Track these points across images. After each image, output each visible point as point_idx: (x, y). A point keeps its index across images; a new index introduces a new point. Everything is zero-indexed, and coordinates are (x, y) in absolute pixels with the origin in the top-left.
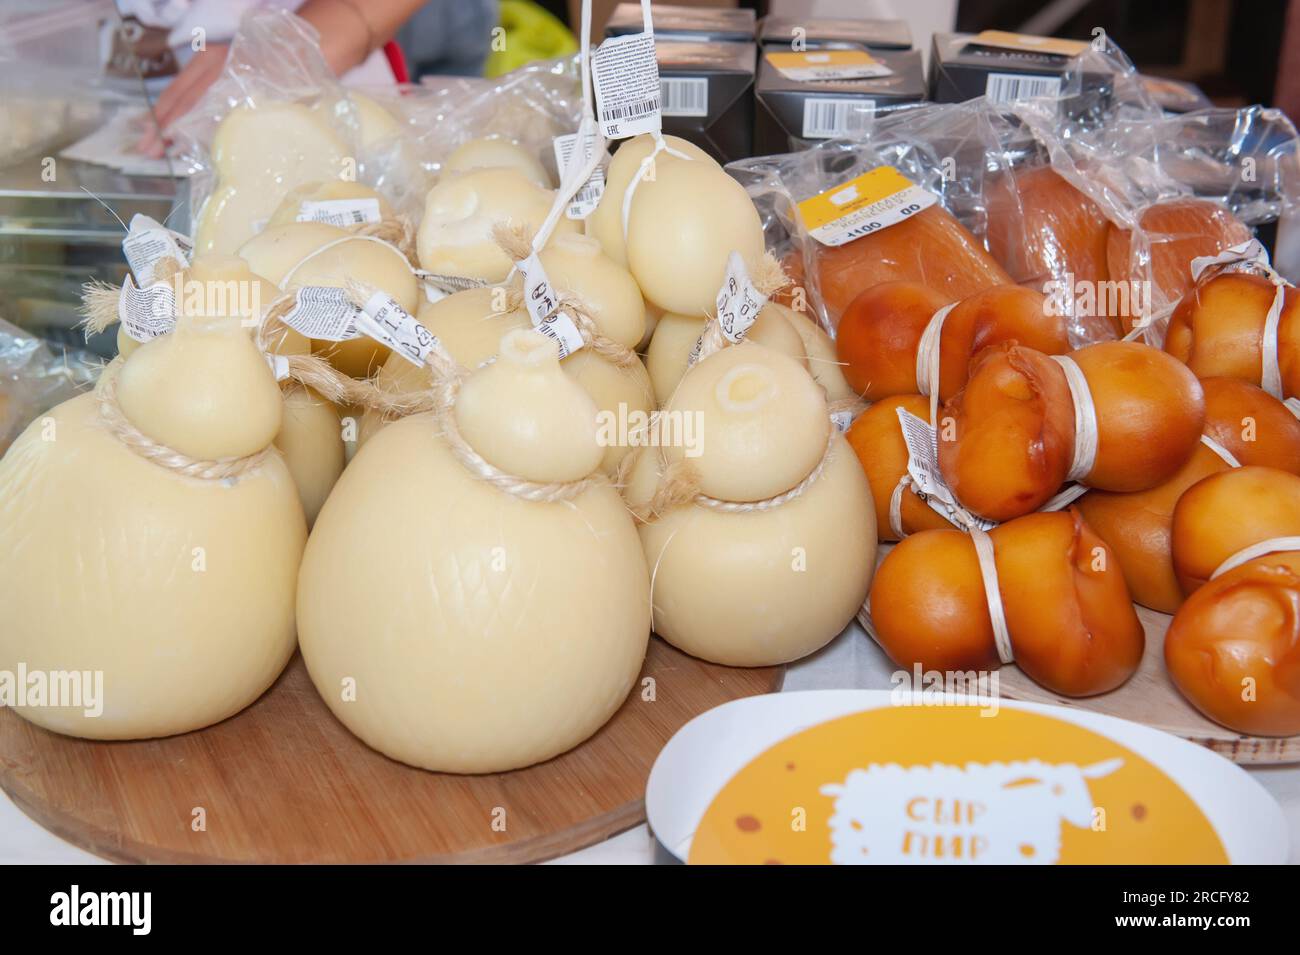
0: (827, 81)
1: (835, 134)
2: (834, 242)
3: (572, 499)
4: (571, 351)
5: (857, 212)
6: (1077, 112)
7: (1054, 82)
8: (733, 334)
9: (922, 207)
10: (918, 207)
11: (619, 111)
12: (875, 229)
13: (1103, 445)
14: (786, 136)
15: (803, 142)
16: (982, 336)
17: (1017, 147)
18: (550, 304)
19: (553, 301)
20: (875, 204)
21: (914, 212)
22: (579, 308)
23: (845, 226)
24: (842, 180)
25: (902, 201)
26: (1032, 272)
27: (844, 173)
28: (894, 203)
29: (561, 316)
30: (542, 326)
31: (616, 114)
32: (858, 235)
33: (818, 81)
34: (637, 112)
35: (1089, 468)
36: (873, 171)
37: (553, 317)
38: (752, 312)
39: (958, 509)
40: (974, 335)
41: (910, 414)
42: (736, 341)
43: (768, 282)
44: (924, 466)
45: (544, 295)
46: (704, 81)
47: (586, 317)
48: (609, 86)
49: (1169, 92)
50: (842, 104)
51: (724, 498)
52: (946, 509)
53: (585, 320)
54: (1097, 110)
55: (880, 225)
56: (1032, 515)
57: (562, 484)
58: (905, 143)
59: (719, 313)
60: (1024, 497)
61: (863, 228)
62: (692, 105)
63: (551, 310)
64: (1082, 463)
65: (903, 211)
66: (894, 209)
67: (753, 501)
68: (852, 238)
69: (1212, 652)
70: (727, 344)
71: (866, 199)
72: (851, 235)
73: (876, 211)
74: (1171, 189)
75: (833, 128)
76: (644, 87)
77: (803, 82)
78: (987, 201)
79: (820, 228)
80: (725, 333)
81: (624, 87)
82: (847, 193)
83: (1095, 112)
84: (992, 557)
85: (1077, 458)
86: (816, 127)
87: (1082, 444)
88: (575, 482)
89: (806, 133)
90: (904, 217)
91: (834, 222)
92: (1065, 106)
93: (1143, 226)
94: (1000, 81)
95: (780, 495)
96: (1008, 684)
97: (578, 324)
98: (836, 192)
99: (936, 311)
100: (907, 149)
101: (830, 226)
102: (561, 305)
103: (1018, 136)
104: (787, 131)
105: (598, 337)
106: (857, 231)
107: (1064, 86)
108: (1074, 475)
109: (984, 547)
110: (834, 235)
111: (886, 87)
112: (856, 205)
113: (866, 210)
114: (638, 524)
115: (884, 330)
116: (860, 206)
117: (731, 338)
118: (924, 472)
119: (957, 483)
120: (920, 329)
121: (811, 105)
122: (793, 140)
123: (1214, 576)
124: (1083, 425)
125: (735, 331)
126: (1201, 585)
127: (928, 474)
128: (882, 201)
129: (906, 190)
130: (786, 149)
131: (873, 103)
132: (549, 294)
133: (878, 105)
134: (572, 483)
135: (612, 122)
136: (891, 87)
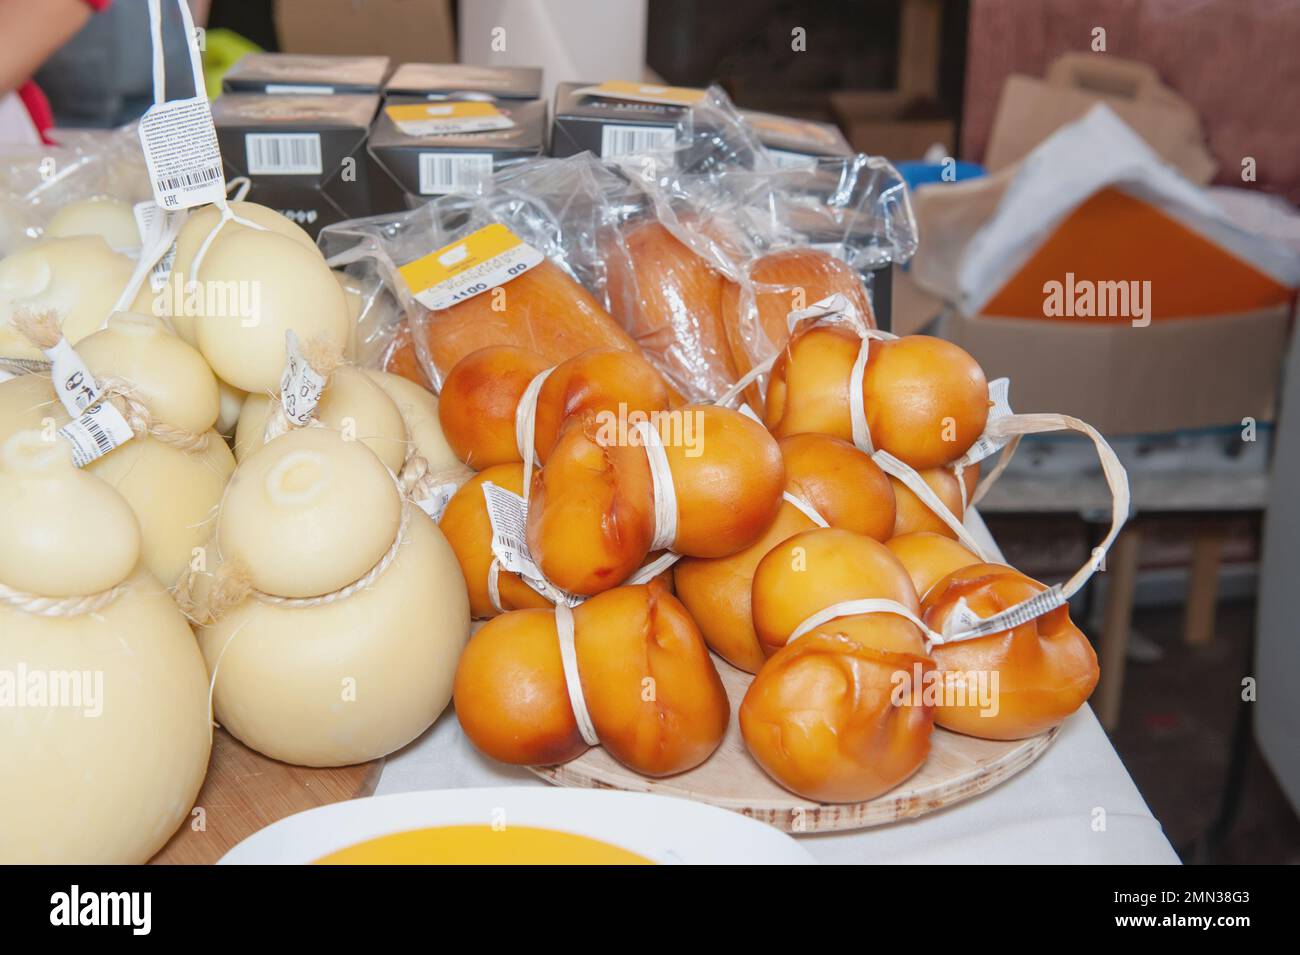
0: (445, 135)
1: (451, 190)
2: (438, 306)
3: (101, 610)
4: (119, 443)
5: (465, 273)
6: (692, 163)
7: (667, 134)
8: (296, 417)
9: (529, 267)
10: (525, 266)
11: (175, 181)
12: (480, 291)
13: (682, 515)
14: (403, 192)
15: (422, 199)
16: (572, 403)
17: (630, 201)
18: (91, 394)
19: (94, 391)
20: (484, 264)
21: (520, 272)
22: (129, 395)
23: (451, 288)
24: (453, 239)
25: (510, 261)
26: (648, 328)
27: (456, 231)
28: (502, 262)
29: (106, 406)
30: (83, 417)
31: (173, 184)
32: (463, 298)
33: (436, 135)
34: (197, 181)
35: (673, 536)
36: (484, 229)
37: (97, 407)
38: (312, 395)
39: (548, 585)
40: (566, 401)
41: (498, 488)
42: (300, 423)
43: (323, 363)
44: (510, 543)
45: (82, 385)
46: (316, 137)
47: (138, 405)
48: (162, 154)
49: (809, 134)
50: (457, 159)
51: (286, 595)
52: (537, 585)
53: (138, 408)
54: (711, 160)
55: (485, 286)
56: (617, 589)
57: (86, 596)
58: (518, 199)
59: (283, 394)
60: (602, 573)
61: (469, 290)
62: (305, 162)
63: (93, 399)
64: (665, 533)
65: (509, 271)
66: (501, 268)
67: (316, 596)
68: (457, 301)
69: (779, 723)
70: (292, 426)
71: (475, 259)
72: (456, 297)
73: (483, 272)
74: (785, 238)
75: (451, 183)
76: (202, 154)
77: (420, 137)
78: (606, 256)
79: (426, 291)
80: (289, 416)
81: (178, 155)
82: (456, 253)
83: (709, 163)
84: (572, 638)
85: (658, 528)
86: (433, 183)
87: (662, 514)
88: (101, 592)
89: (424, 189)
90: (511, 277)
91: (441, 284)
92: (680, 156)
93: (753, 277)
94: (616, 133)
95: (349, 586)
96: (598, 767)
97: (128, 414)
98: (445, 252)
99: (534, 376)
100: (521, 205)
101: (436, 288)
102: (106, 394)
103: (630, 192)
104: (403, 188)
105: (154, 424)
106: (462, 293)
107: (679, 135)
108: (659, 544)
109: (565, 625)
110: (438, 297)
111: (505, 141)
112: (464, 265)
113: (474, 270)
114: (195, 628)
115: (481, 397)
116: (468, 267)
117: (295, 420)
118: (510, 549)
119: (540, 560)
120: (518, 397)
121: (425, 159)
122: (410, 196)
123: (789, 641)
124: (661, 494)
125: (298, 414)
126: (776, 651)
127: (514, 552)
128: (491, 261)
129: (515, 249)
130: (402, 207)
131: (489, 157)
132: (89, 383)
133: (496, 159)
134: (99, 593)
135: (169, 192)
136: (510, 140)
